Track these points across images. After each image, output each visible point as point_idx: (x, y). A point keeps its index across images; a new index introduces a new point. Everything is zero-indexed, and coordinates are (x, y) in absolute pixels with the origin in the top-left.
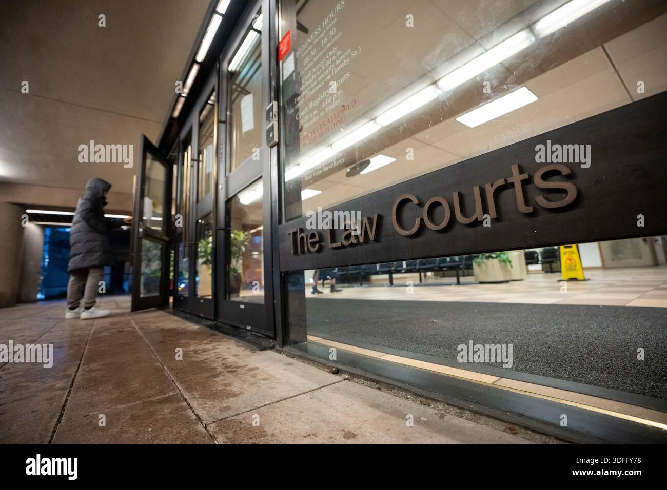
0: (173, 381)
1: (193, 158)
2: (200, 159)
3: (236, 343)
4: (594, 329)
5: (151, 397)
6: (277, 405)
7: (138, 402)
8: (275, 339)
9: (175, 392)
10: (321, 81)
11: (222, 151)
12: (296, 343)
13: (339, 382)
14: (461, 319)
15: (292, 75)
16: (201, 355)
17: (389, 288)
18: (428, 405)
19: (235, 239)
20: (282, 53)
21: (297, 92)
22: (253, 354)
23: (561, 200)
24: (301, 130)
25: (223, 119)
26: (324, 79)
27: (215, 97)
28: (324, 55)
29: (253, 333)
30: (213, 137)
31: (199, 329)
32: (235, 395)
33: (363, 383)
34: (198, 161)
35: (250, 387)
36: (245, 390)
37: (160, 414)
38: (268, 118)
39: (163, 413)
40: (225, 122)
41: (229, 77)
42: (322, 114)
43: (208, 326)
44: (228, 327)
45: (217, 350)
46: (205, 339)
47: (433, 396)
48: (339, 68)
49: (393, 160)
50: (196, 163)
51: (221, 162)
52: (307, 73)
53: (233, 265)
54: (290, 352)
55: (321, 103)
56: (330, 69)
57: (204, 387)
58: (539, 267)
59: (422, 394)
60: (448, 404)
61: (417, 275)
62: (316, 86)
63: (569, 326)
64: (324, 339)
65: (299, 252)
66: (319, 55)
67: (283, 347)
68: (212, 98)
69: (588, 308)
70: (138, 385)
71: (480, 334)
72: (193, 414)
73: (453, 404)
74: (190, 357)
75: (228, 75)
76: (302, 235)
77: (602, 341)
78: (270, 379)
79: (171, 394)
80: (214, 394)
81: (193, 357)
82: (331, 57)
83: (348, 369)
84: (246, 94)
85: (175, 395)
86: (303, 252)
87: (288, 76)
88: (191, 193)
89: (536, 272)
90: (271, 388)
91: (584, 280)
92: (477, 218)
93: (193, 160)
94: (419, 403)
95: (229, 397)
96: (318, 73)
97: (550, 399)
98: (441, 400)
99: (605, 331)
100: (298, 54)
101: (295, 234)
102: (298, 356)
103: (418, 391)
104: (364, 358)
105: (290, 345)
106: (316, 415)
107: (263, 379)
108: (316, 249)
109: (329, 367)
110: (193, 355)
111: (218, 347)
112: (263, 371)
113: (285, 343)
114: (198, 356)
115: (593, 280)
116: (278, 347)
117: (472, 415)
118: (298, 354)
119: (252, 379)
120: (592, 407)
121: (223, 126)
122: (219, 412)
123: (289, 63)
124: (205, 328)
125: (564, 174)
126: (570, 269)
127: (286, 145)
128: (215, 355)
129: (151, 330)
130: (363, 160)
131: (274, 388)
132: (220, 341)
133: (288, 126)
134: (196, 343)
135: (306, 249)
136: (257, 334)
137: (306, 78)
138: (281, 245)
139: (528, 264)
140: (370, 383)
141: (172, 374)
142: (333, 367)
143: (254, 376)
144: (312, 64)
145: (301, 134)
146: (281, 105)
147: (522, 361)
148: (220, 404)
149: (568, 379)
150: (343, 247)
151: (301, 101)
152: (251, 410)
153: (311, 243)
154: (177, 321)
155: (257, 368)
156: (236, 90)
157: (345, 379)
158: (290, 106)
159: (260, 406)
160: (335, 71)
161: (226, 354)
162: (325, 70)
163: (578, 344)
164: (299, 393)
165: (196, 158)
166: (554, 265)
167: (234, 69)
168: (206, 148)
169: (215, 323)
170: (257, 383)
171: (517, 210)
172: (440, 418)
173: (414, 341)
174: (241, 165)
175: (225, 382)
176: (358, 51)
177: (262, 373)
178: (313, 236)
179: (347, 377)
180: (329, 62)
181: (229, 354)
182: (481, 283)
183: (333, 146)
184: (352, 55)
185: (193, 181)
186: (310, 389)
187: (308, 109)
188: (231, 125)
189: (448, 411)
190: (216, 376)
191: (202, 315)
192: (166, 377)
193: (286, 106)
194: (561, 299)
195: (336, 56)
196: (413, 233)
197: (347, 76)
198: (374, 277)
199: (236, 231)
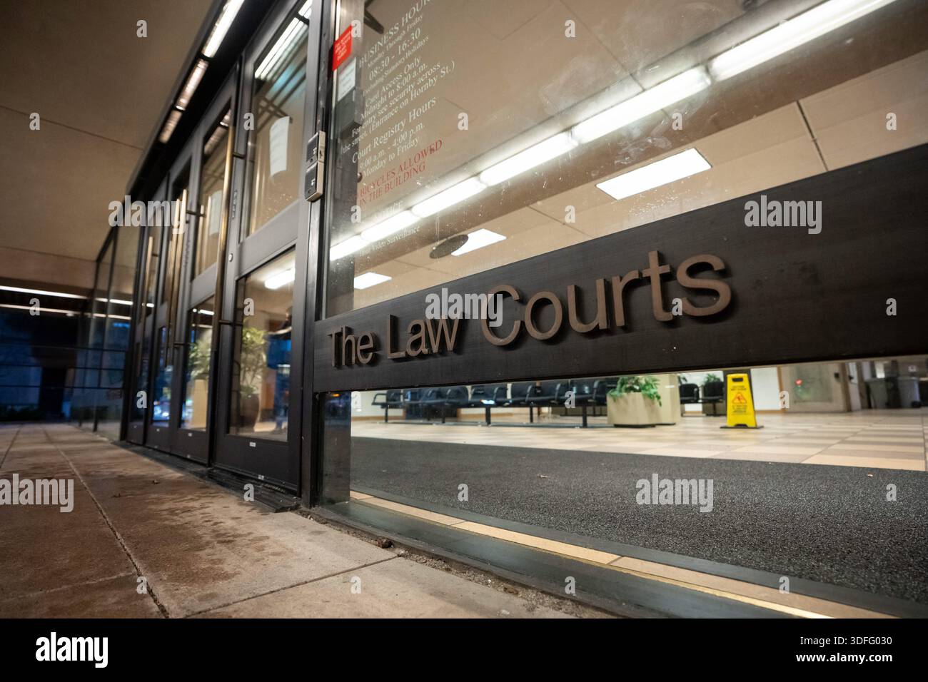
0: (128, 555)
1: (188, 209)
2: (202, 212)
3: (238, 500)
4: (756, 493)
5: (88, 579)
6: (290, 591)
7: (65, 587)
8: (299, 494)
9: (130, 571)
10: (394, 106)
11: (236, 201)
12: (332, 502)
13: (390, 559)
14: (580, 475)
15: (350, 93)
16: (181, 517)
17: (485, 428)
18: (515, 592)
19: (253, 342)
20: (339, 58)
21: (356, 121)
22: (265, 516)
23: (711, 305)
24: (360, 179)
25: (241, 152)
26: (398, 104)
27: (231, 117)
28: (400, 69)
29: (266, 485)
30: (223, 179)
31: (181, 477)
32: (226, 577)
33: (426, 562)
34: (198, 215)
35: (252, 565)
36: (244, 569)
37: (100, 605)
38: (309, 157)
39: (105, 603)
40: (243, 157)
41: (255, 87)
42: (391, 157)
43: (196, 473)
44: (229, 476)
45: (207, 510)
46: (191, 494)
47: (524, 580)
48: (421, 90)
49: (502, 238)
50: (193, 217)
51: (233, 218)
52: (374, 91)
53: (247, 382)
54: (321, 515)
55: (391, 140)
56: (407, 90)
57: (178, 564)
58: (698, 407)
59: (508, 578)
60: (543, 592)
61: (527, 410)
62: (386, 113)
63: (724, 488)
64: (375, 497)
65: (343, 363)
66: (394, 68)
67: (310, 508)
68: (227, 117)
69: (753, 464)
70: (68, 561)
71: (603, 496)
72: (154, 604)
73: (550, 591)
74: (161, 519)
75: (253, 85)
76: (350, 337)
77: (763, 509)
78: (285, 553)
79: (122, 574)
80: (193, 574)
81: (167, 519)
82: (411, 72)
83: (404, 541)
84: (280, 117)
85: (128, 576)
86: (349, 364)
87: (344, 95)
88: (183, 264)
89: (694, 415)
90: (284, 567)
91: (756, 428)
92: (598, 325)
93: (188, 212)
94: (502, 590)
95: (217, 579)
96: (390, 94)
97: (682, 585)
98: (533, 586)
99: (770, 495)
100: (362, 63)
101: (339, 335)
102: (332, 520)
103: (505, 574)
104: (432, 527)
105: (322, 504)
106: (348, 605)
107: (274, 554)
108: (369, 359)
109: (377, 538)
110: (167, 516)
111: (211, 505)
112: (275, 542)
113: (315, 500)
114: (175, 517)
115: (767, 428)
116: (303, 508)
117: (574, 606)
118: (332, 518)
119: (256, 554)
120: (734, 595)
121: (240, 162)
122: (198, 602)
123: (347, 75)
124: (192, 477)
125: (716, 269)
126: (738, 411)
127: (335, 200)
128: (202, 518)
129: (100, 478)
130: (455, 235)
131: (290, 567)
132: (214, 497)
133: (339, 172)
134: (174, 499)
135: (354, 358)
136: (274, 487)
137: (372, 100)
138: (317, 352)
139: (683, 402)
140: (435, 561)
141: (127, 545)
142: (384, 538)
143: (260, 549)
144: (381, 79)
145: (359, 184)
146: (332, 138)
147: (653, 533)
148: (200, 590)
149: (710, 558)
150: (408, 358)
151: (362, 135)
152: (249, 598)
153: (361, 350)
154: (148, 465)
155: (268, 538)
156: (266, 109)
157: (399, 556)
158: (345, 141)
159: (264, 592)
160: (415, 95)
161: (220, 515)
162: (401, 91)
163: (731, 512)
164: (327, 575)
165: (194, 210)
166: (718, 405)
167: (263, 77)
168: (211, 195)
169: (209, 469)
170: (263, 559)
171: (653, 317)
172: (529, 610)
173: (508, 504)
174: (266, 225)
175: (214, 557)
176: (451, 67)
177: (275, 545)
178: (365, 340)
179: (402, 552)
180: (406, 80)
181: (225, 515)
182: (617, 426)
183: (413, 209)
184: (442, 72)
185: (188, 246)
186: (344, 569)
187: (372, 147)
188: (253, 162)
189: (541, 601)
190: (200, 548)
191: (189, 457)
192: (118, 550)
193: (339, 141)
194: (722, 452)
195: (418, 71)
196: (510, 341)
197: (431, 103)
198: (464, 411)
199: (254, 330)
